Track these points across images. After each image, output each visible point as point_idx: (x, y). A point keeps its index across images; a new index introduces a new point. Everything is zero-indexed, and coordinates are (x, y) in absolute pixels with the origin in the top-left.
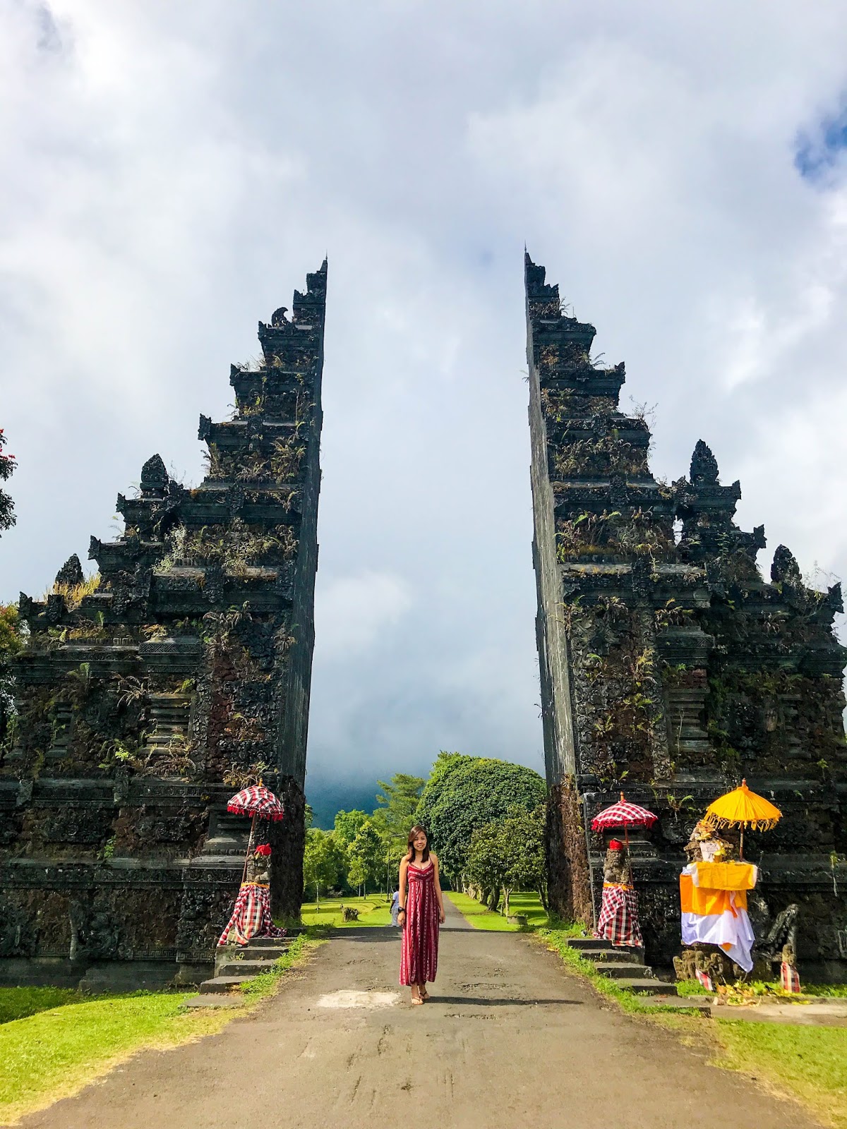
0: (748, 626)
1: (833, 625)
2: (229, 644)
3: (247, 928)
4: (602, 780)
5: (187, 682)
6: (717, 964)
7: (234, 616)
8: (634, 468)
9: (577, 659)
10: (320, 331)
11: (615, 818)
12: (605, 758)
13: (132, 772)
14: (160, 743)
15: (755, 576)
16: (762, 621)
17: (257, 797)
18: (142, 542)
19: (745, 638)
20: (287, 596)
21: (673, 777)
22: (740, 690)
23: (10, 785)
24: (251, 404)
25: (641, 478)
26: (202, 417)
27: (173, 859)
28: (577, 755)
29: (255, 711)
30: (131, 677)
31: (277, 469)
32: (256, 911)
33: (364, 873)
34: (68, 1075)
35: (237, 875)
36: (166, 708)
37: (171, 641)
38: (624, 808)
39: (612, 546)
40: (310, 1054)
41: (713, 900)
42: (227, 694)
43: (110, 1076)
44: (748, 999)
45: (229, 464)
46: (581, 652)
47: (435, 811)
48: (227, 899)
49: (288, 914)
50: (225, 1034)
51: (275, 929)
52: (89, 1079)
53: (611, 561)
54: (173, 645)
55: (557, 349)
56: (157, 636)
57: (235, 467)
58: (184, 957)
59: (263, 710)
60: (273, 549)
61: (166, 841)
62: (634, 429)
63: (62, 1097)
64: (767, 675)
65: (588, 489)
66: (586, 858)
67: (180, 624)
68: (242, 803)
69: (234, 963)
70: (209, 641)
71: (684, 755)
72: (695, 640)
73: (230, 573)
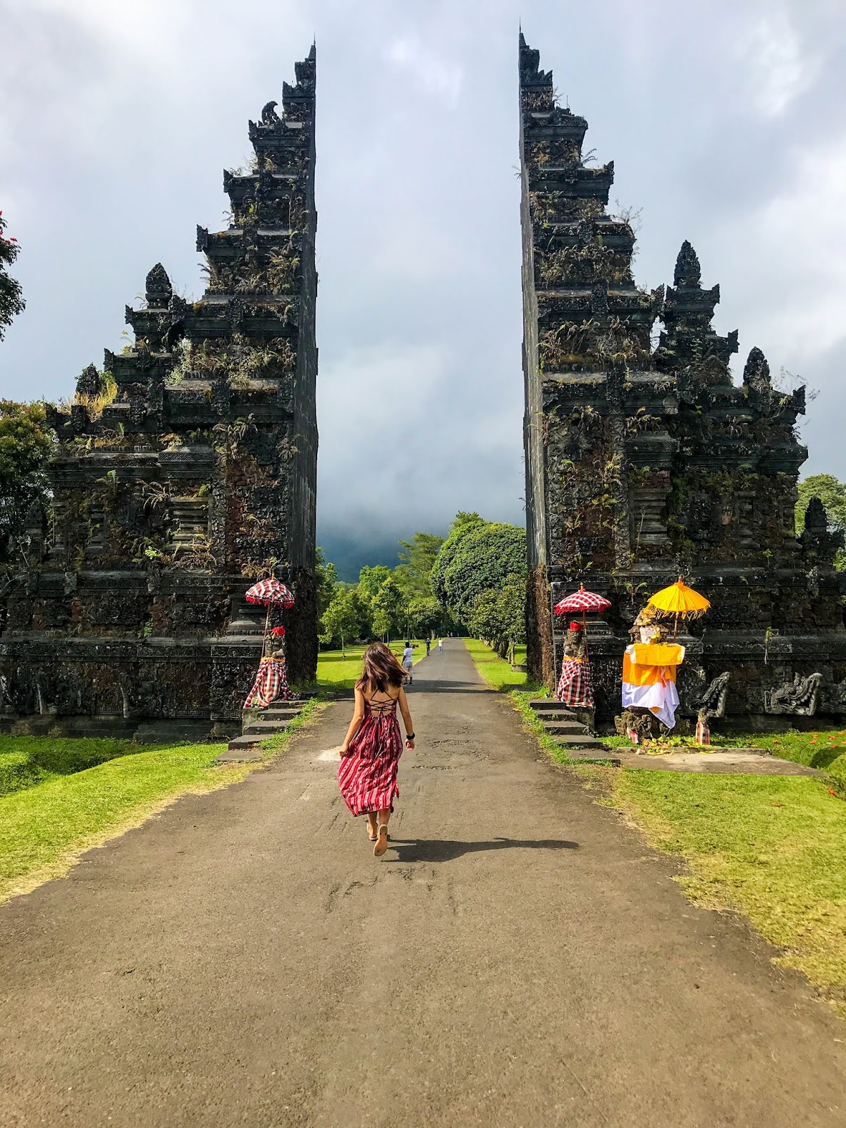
0: (714, 429)
1: (794, 426)
2: (238, 453)
3: (268, 694)
4: (569, 570)
5: (203, 487)
6: (646, 722)
7: (241, 427)
8: (617, 275)
9: (552, 464)
10: (310, 130)
11: (574, 605)
12: (573, 551)
13: (162, 566)
14: (183, 540)
15: (725, 379)
16: (727, 424)
17: (270, 589)
18: (152, 354)
19: (710, 440)
20: (288, 407)
21: (632, 568)
22: (701, 488)
23: (56, 576)
24: (245, 212)
25: (623, 285)
26: (199, 228)
27: (203, 637)
28: (548, 549)
29: (266, 514)
30: (154, 483)
31: (273, 279)
32: (274, 680)
33: (387, 624)
34: (133, 813)
35: (258, 652)
36: (187, 510)
37: (186, 450)
38: (582, 596)
39: (591, 355)
40: (306, 798)
41: (647, 673)
42: (239, 497)
43: (163, 813)
44: (665, 749)
45: (228, 276)
46: (556, 458)
47: (449, 571)
48: (250, 671)
49: (304, 678)
50: (246, 782)
51: (291, 694)
52: (148, 816)
53: (590, 370)
54: (189, 454)
55: (548, 147)
56: (174, 445)
57: (233, 279)
58: (217, 716)
59: (272, 512)
60: (273, 362)
61: (196, 623)
62: (618, 234)
63: (131, 828)
64: (727, 475)
65: (570, 299)
66: (551, 635)
67: (193, 434)
68: (257, 595)
69: (255, 725)
70: (220, 450)
71: (643, 546)
72: (661, 444)
73: (234, 386)
